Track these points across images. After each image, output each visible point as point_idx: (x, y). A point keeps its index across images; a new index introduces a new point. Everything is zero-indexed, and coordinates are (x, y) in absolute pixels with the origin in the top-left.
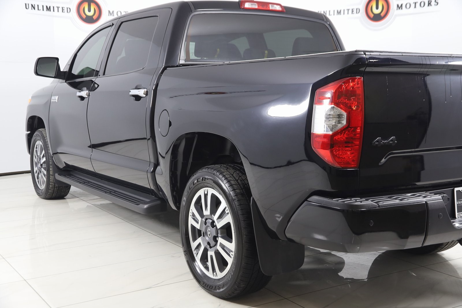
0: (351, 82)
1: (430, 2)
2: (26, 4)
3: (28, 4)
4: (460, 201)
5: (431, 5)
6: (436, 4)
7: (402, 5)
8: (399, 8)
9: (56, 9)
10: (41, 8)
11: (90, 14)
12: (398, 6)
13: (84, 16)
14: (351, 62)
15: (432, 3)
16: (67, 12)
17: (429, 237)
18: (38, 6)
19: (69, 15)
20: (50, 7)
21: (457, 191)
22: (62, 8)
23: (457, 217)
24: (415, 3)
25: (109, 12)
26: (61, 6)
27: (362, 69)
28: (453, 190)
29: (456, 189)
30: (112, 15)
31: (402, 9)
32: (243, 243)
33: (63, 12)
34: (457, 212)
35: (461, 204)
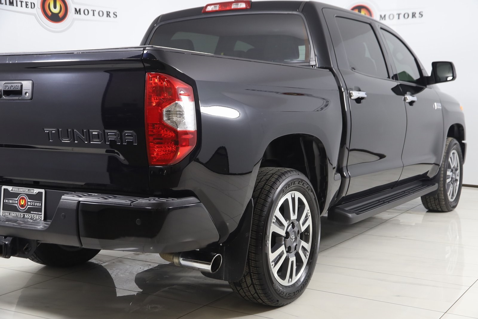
1: (414, 14)
5: (415, 17)
6: (421, 16)
7: (385, 16)
8: (382, 19)
10: (3, 1)
11: (56, 11)
12: (381, 16)
13: (50, 14)
15: (416, 15)
16: (32, 8)
19: (33, 11)
20: (13, 1)
21: (4, 189)
22: (26, 2)
23: (1, 214)
24: (399, 15)
25: (76, 9)
29: (4, 187)
30: (79, 13)
31: (385, 19)
33: (26, 7)
34: (3, 210)
35: (8, 203)
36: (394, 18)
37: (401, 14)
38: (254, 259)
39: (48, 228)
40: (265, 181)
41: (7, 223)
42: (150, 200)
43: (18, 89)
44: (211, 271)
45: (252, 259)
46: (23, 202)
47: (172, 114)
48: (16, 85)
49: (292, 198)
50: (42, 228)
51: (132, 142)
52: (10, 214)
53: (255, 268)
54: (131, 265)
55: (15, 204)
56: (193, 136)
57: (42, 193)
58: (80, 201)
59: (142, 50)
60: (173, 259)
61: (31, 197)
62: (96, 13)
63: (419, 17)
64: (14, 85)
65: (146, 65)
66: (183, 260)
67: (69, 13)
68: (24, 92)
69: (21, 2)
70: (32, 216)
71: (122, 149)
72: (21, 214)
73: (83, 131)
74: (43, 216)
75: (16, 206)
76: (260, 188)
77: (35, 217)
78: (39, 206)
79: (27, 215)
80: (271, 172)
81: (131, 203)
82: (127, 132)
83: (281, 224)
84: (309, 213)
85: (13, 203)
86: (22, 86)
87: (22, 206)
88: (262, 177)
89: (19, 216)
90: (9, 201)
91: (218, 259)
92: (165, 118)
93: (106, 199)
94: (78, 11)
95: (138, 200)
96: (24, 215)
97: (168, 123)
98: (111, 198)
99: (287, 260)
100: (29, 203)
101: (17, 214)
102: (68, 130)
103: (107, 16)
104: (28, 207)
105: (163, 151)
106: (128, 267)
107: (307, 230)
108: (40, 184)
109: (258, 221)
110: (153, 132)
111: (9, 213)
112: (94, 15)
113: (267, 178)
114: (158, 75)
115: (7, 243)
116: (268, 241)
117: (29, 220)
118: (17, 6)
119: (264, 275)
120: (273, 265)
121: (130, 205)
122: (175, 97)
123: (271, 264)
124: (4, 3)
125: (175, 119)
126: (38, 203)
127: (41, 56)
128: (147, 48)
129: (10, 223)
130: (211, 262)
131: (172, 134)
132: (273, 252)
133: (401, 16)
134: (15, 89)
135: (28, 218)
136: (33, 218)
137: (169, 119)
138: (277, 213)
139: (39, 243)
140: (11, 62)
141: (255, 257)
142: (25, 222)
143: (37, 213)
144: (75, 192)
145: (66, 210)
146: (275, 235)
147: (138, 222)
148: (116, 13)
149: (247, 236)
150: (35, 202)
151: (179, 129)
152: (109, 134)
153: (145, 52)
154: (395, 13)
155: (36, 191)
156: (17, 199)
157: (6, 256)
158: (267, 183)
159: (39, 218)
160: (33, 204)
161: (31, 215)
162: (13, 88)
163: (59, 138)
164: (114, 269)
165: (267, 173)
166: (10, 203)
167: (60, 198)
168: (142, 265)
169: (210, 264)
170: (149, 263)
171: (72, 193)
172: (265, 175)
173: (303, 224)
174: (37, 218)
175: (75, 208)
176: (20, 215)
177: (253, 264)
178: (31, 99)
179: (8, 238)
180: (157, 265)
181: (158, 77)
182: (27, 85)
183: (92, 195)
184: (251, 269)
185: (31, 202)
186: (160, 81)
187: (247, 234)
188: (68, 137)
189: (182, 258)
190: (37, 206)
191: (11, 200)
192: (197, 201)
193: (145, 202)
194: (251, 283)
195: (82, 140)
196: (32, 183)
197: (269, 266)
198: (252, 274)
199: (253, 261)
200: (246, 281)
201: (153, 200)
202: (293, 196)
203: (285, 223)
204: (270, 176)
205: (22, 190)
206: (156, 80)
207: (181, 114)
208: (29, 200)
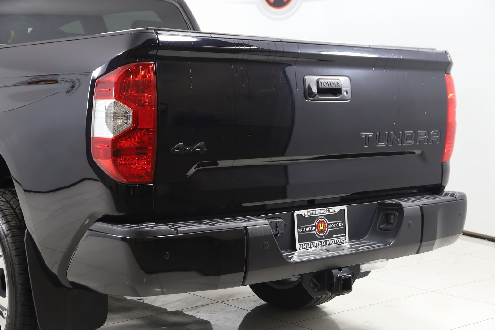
0: (142, 70)
4: (302, 228)
14: (140, 43)
17: (250, 273)
21: (297, 215)
23: (297, 248)
27: (153, 52)
28: (293, 214)
29: (297, 213)
32: (18, 295)
34: (298, 242)
39: (394, 242)
43: (336, 87)
46: (321, 227)
48: (334, 81)
52: (308, 246)
55: (313, 231)
57: (344, 209)
61: (330, 217)
64: (332, 81)
68: (343, 90)
70: (336, 240)
72: (322, 241)
74: (347, 237)
75: (314, 233)
77: (338, 241)
78: (341, 226)
79: (330, 241)
82: (434, 132)
85: (310, 231)
87: (322, 231)
89: (320, 245)
90: (304, 230)
96: (326, 242)
100: (329, 226)
101: (318, 243)
104: (329, 231)
111: (307, 244)
126: (340, 224)
135: (331, 244)
136: (337, 243)
143: (339, 235)
150: (336, 223)
152: (421, 135)
155: (337, 209)
156: (314, 225)
159: (343, 241)
160: (334, 225)
161: (334, 240)
166: (305, 232)
174: (341, 241)
176: (321, 243)
178: (351, 98)
182: (344, 82)
185: (331, 224)
190: (339, 227)
191: (307, 227)
205: (319, 212)
208: (328, 223)
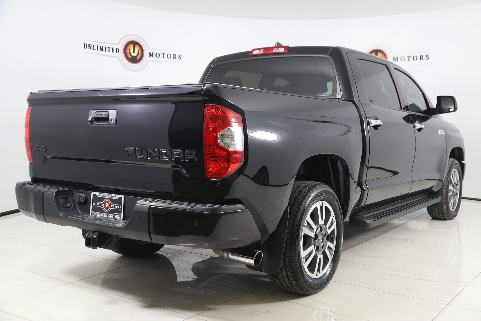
1: (422, 57)
2: (84, 44)
3: (86, 44)
4: (95, 202)
5: (423, 59)
7: (397, 58)
9: (107, 49)
10: (96, 48)
11: (134, 55)
12: (394, 58)
13: (130, 57)
15: (423, 58)
16: (116, 52)
18: (94, 46)
19: (118, 54)
20: (103, 47)
22: (112, 48)
23: (91, 214)
24: (409, 57)
25: (150, 53)
26: (111, 46)
28: (89, 193)
29: (93, 193)
30: (152, 56)
31: (397, 61)
33: (113, 52)
34: (92, 211)
35: (96, 205)
36: (405, 60)
37: (411, 56)
38: (289, 256)
39: (126, 226)
40: (298, 192)
41: (95, 221)
42: (206, 206)
43: (106, 116)
44: (254, 265)
45: (287, 256)
46: (107, 205)
47: (225, 137)
48: (104, 113)
49: (320, 206)
50: (122, 226)
51: (193, 159)
52: (97, 214)
53: (290, 263)
54: (189, 257)
55: (101, 206)
56: (241, 155)
57: (122, 198)
58: (151, 206)
59: (202, 86)
60: (223, 254)
61: (113, 201)
62: (165, 56)
63: (426, 59)
64: (102, 113)
65: (206, 98)
66: (231, 255)
67: (144, 56)
68: (110, 118)
69: (109, 48)
70: (114, 216)
71: (185, 165)
72: (105, 214)
73: (154, 149)
74: (122, 216)
75: (102, 208)
76: (294, 198)
77: (116, 217)
78: (119, 208)
79: (110, 216)
80: (304, 185)
81: (191, 208)
82: (189, 151)
83: (311, 228)
84: (334, 219)
85: (99, 206)
86: (108, 114)
87: (107, 208)
88: (296, 189)
89: (104, 216)
91: (260, 254)
92: (219, 141)
93: (171, 204)
94: (151, 55)
95: (196, 206)
96: (108, 215)
97: (222, 144)
98: (175, 204)
99: (315, 257)
101: (103, 214)
102: (143, 149)
103: (174, 58)
104: (111, 209)
105: (217, 167)
106: (187, 258)
107: (333, 232)
108: (121, 191)
109: (292, 225)
110: (210, 152)
112: (163, 57)
113: (300, 190)
114: (214, 106)
115: (94, 237)
116: (300, 242)
117: (111, 219)
118: (106, 51)
119: (297, 269)
120: (304, 261)
121: (191, 210)
122: (226, 124)
123: (303, 260)
124: (96, 49)
125: (227, 141)
126: (119, 206)
127: (123, 90)
128: (206, 85)
129: (97, 221)
130: (254, 257)
131: (225, 154)
132: (304, 250)
133: (411, 58)
134: (103, 117)
136: (115, 218)
137: (222, 141)
138: (308, 219)
139: (119, 238)
140: (101, 96)
141: (289, 254)
142: (109, 221)
143: (118, 214)
144: (147, 198)
145: (140, 212)
146: (306, 236)
147: (196, 223)
148: (181, 55)
149: (283, 237)
150: (116, 205)
151: (230, 150)
152: (175, 153)
153: (205, 88)
154: (406, 56)
155: (117, 196)
156: (103, 203)
157: (94, 247)
158: (300, 194)
159: (119, 218)
162: (102, 115)
163: (136, 155)
164: (176, 260)
165: (301, 185)
166: (97, 205)
167: (136, 203)
168: (198, 257)
169: (253, 259)
170: (203, 256)
171: (145, 199)
172: (299, 187)
173: (329, 228)
174: (118, 218)
175: (147, 211)
177: (287, 259)
178: (116, 124)
179: (95, 233)
180: (209, 258)
181: (214, 107)
182: (112, 113)
183: (160, 201)
184: (286, 264)
185: (113, 205)
186: (216, 111)
187: (283, 235)
188: (143, 155)
189: (230, 253)
190: (117, 208)
191: (98, 203)
192: (244, 208)
193: (202, 208)
194: (286, 275)
195: (153, 157)
196: (115, 190)
197: (301, 262)
198: (287, 268)
199: (287, 258)
200: (281, 273)
201: (208, 206)
202: (321, 205)
203: (315, 227)
204: (302, 188)
205: (106, 196)
206: (213, 110)
207: (232, 137)
208: (111, 204)
